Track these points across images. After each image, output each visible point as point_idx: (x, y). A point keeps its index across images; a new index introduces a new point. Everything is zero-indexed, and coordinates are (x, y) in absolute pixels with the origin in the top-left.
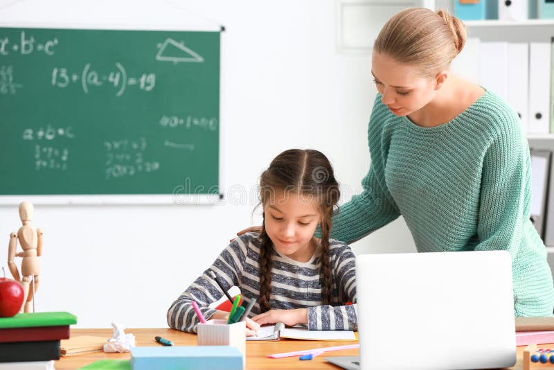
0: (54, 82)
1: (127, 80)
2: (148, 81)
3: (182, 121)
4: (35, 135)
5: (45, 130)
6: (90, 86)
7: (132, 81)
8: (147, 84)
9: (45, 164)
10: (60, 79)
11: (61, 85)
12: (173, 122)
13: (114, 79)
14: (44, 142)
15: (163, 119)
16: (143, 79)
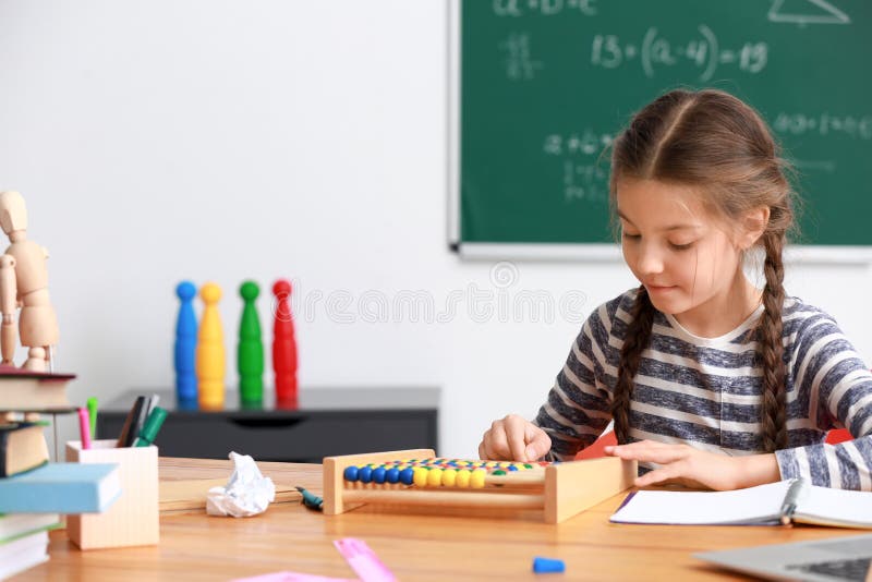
0: (596, 57)
1: (719, 53)
2: (754, 55)
3: (812, 123)
4: (564, 145)
5: (580, 137)
6: (657, 65)
7: (727, 56)
8: (752, 61)
9: (580, 193)
10: (606, 54)
11: (609, 64)
12: (797, 123)
13: (697, 54)
14: (579, 158)
15: (779, 118)
16: (745, 53)
